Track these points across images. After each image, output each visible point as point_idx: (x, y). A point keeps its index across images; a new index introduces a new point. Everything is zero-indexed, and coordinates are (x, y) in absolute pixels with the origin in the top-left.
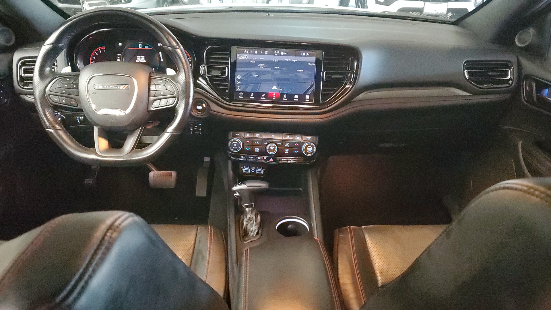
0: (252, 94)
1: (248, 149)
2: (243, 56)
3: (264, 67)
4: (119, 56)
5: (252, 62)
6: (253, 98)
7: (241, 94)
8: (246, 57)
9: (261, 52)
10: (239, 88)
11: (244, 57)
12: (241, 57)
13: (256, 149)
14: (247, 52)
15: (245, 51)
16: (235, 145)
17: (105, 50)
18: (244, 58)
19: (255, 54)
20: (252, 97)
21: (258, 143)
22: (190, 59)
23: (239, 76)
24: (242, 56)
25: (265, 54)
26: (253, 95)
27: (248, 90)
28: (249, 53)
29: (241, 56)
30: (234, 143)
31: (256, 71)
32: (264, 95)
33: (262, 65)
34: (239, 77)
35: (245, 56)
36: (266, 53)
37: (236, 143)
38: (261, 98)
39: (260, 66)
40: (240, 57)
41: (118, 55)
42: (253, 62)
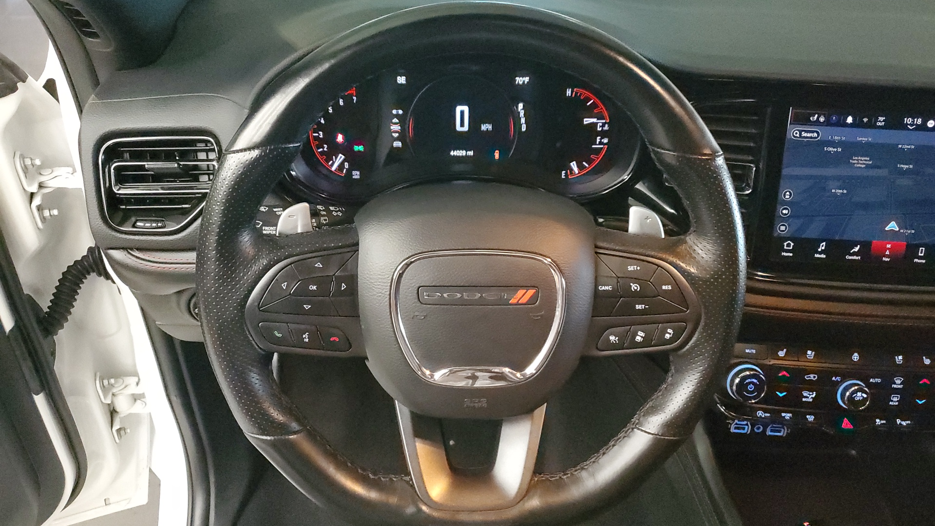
0: (823, 246)
1: (781, 395)
2: (806, 132)
3: (868, 166)
4: (397, 116)
5: (831, 149)
6: (823, 256)
7: (788, 245)
8: (815, 135)
9: (865, 120)
10: (783, 228)
11: (809, 135)
12: (800, 134)
13: (805, 394)
14: (822, 119)
15: (816, 115)
16: (751, 387)
17: (355, 98)
18: (811, 138)
19: (846, 125)
20: (820, 253)
21: (814, 377)
22: (608, 123)
23: (788, 193)
24: (803, 133)
25: (876, 127)
26: (823, 248)
27: (811, 233)
28: (828, 123)
29: (801, 132)
30: (747, 381)
31: (838, 178)
32: (856, 249)
33: (863, 159)
34: (787, 197)
35: (813, 132)
36: (879, 124)
37: (755, 381)
38: (848, 257)
39: (854, 162)
40: (798, 135)
41: (394, 112)
42: (835, 150)
